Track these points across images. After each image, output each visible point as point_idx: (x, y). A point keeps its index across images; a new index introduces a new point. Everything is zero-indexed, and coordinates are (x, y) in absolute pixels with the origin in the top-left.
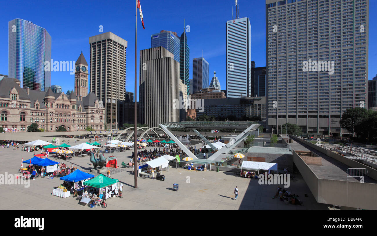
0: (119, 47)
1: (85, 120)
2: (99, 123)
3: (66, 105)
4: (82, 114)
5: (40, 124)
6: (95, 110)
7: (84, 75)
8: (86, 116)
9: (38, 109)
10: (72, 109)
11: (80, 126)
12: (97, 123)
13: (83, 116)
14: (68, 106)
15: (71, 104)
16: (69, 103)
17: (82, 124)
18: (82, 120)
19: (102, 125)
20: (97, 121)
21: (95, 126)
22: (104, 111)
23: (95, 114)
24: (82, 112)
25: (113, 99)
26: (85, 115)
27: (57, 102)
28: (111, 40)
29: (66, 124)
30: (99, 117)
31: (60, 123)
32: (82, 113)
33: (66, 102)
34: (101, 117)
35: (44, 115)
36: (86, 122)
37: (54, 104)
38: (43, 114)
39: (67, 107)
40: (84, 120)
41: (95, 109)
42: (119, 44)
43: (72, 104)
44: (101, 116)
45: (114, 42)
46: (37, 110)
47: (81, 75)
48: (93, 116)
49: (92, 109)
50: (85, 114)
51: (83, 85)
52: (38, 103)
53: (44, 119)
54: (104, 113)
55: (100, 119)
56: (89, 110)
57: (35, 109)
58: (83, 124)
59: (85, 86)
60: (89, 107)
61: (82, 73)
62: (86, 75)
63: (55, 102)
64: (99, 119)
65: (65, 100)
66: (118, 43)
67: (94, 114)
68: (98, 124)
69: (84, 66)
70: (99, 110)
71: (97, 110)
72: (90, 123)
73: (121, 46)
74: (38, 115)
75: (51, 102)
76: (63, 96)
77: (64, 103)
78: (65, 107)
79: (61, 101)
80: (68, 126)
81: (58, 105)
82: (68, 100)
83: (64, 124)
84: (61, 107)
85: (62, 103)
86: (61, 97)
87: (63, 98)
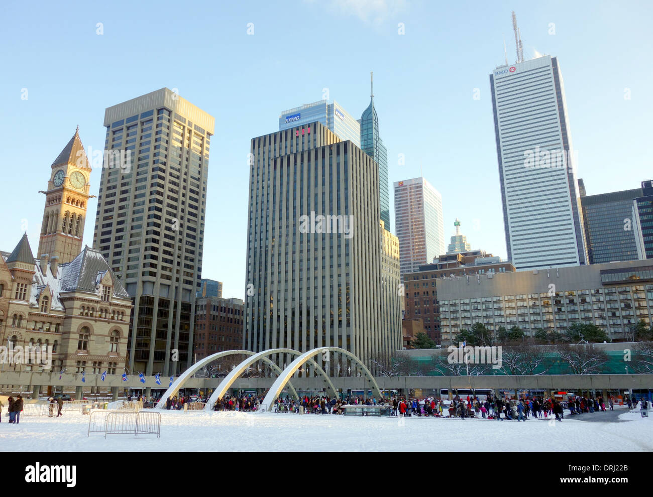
0: (190, 131)
1: (56, 341)
2: (108, 356)
4: (49, 320)
6: (98, 306)
7: (76, 197)
8: (61, 329)
12: (99, 353)
13: (53, 328)
14: (2, 285)
15: (13, 280)
16: (5, 277)
18: (47, 341)
19: (115, 364)
20: (100, 346)
21: (90, 364)
22: (128, 312)
23: (96, 321)
24: (48, 312)
25: (161, 285)
26: (58, 325)
28: (170, 112)
30: (107, 333)
32: (47, 316)
34: (115, 336)
40: (52, 341)
41: (97, 302)
43: (18, 281)
44: (117, 332)
45: (177, 116)
47: (64, 199)
48: (86, 329)
49: (86, 303)
50: (59, 321)
51: (67, 230)
54: (127, 319)
55: (112, 339)
56: (77, 304)
59: (74, 232)
60: (77, 295)
61: (70, 191)
62: (81, 199)
64: (109, 339)
66: (189, 122)
67: (92, 322)
68: (100, 359)
69: (78, 170)
70: (111, 308)
71: (104, 306)
72: (74, 353)
73: (195, 129)
82: (4, 265)
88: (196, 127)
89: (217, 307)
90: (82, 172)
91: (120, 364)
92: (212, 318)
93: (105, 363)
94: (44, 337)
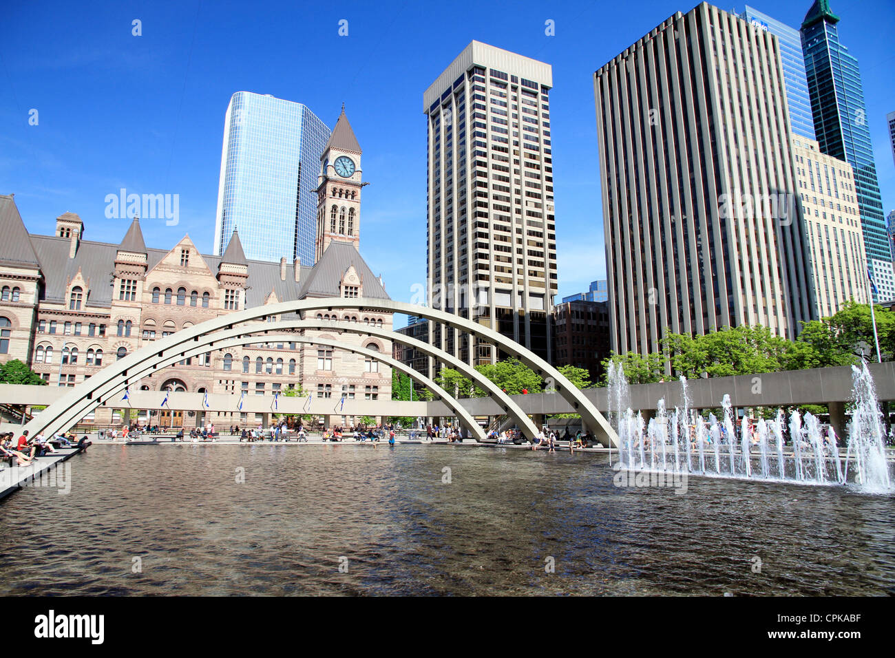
0: (515, 89)
1: (294, 360)
2: (363, 377)
3: (195, 292)
5: (79, 369)
6: (341, 313)
7: (345, 188)
9: (78, 307)
10: (222, 305)
11: (269, 386)
12: (350, 373)
14: (207, 293)
15: (220, 287)
16: (209, 283)
17: (277, 379)
18: (280, 360)
19: (376, 387)
20: (350, 365)
21: (337, 388)
23: (340, 332)
25: (498, 291)
27: (154, 277)
28: (483, 70)
29: (190, 372)
31: (162, 371)
33: (197, 278)
35: (102, 332)
36: (297, 368)
37: (139, 284)
38: (97, 330)
39: (200, 301)
40: (287, 360)
42: (514, 79)
43: (227, 287)
44: (375, 345)
45: (493, 72)
46: (75, 311)
47: (329, 192)
52: (81, 283)
53: (100, 351)
57: (66, 308)
58: (285, 378)
59: (346, 231)
61: (336, 181)
62: (351, 189)
63: (144, 279)
65: (194, 269)
66: (512, 77)
67: (336, 335)
68: (352, 382)
71: (351, 313)
72: (313, 374)
73: (523, 84)
74: (77, 334)
75: (127, 277)
76: (183, 251)
77: (185, 282)
78: (188, 300)
79: (173, 275)
80: (199, 386)
81: (157, 288)
82: (207, 269)
83: (180, 373)
84: (174, 299)
85: (176, 284)
86: (174, 258)
87: (183, 260)
88: (524, 82)
89: (582, 313)
90: (350, 157)
91: (383, 387)
92: (575, 328)
93: (359, 387)
94: (275, 356)
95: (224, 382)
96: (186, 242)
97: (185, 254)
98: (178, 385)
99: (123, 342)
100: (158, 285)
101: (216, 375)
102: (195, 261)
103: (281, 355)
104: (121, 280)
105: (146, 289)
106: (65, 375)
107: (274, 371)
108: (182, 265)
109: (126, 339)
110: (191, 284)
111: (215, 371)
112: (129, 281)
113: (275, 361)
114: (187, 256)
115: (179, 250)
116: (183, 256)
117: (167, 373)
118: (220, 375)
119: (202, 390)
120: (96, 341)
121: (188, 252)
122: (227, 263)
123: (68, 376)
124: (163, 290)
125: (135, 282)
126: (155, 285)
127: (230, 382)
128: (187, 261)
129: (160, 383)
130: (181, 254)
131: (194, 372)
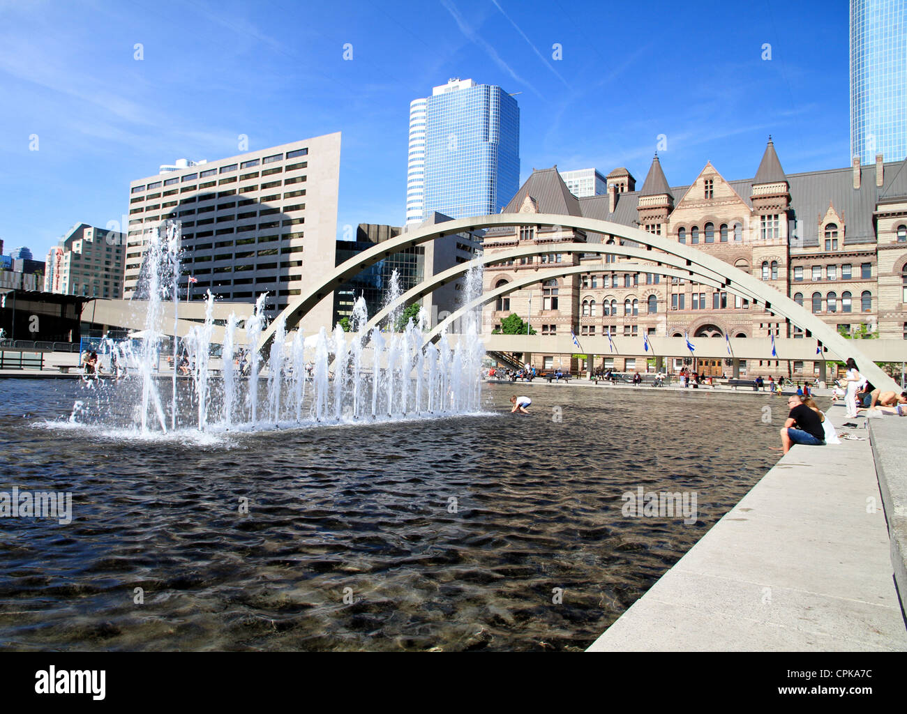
1: (866, 292)
3: (724, 226)
4: (844, 260)
5: (619, 321)
8: (875, 270)
9: (613, 260)
13: (857, 272)
14: (738, 224)
15: (753, 214)
16: (740, 211)
24: (840, 249)
26: (866, 266)
27: (677, 218)
29: (725, 317)
31: (693, 317)
33: (725, 208)
37: (663, 226)
38: (631, 280)
39: (730, 235)
40: (856, 293)
43: (762, 212)
53: (635, 301)
56: (885, 225)
63: (667, 222)
65: (720, 200)
72: (894, 309)
74: (614, 286)
75: (650, 222)
76: (706, 182)
77: (711, 216)
78: (717, 236)
79: (696, 211)
80: (736, 332)
81: (681, 229)
82: (736, 196)
83: (714, 318)
84: (701, 237)
85: (701, 220)
86: (697, 192)
87: (706, 192)
94: (839, 289)
95: (765, 325)
96: (709, 170)
97: (709, 184)
98: (714, 332)
99: (652, 289)
100: (682, 225)
101: (755, 318)
102: (722, 189)
103: (847, 287)
104: (644, 226)
105: (671, 231)
106: (607, 327)
107: (839, 308)
108: (706, 197)
109: (654, 287)
110: (718, 217)
111: (754, 313)
112: (653, 226)
113: (839, 295)
114: (711, 187)
115: (701, 181)
116: (706, 187)
117: (700, 318)
118: (761, 317)
119: (741, 335)
120: (631, 292)
121: (711, 182)
122: (759, 184)
123: (609, 327)
124: (688, 230)
125: (659, 226)
126: (679, 226)
127: (773, 325)
128: (711, 192)
129: (693, 330)
130: (704, 185)
131: (730, 316)
